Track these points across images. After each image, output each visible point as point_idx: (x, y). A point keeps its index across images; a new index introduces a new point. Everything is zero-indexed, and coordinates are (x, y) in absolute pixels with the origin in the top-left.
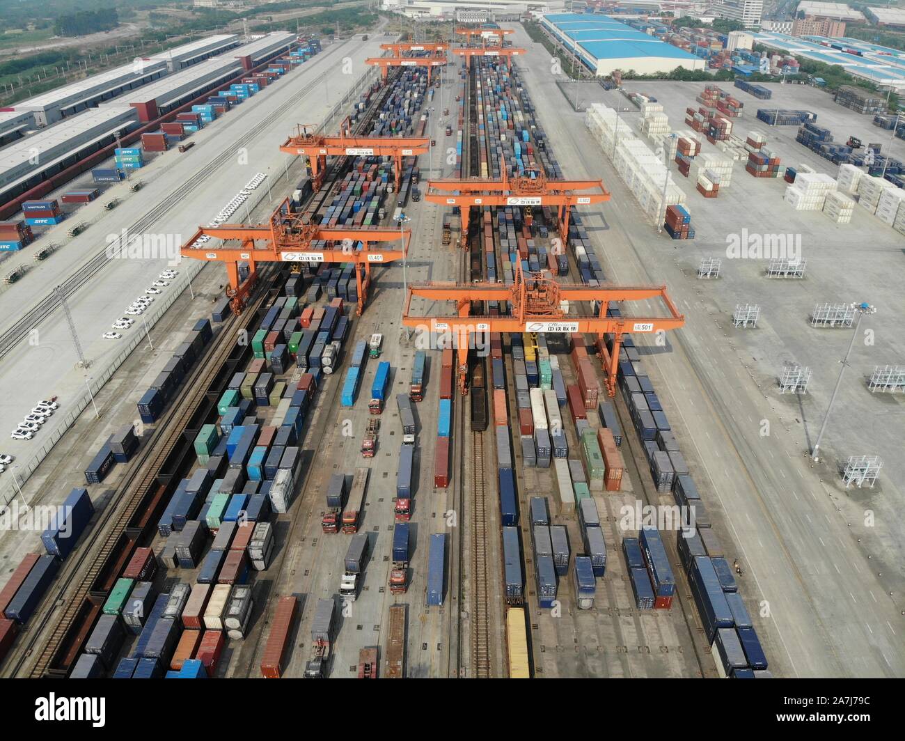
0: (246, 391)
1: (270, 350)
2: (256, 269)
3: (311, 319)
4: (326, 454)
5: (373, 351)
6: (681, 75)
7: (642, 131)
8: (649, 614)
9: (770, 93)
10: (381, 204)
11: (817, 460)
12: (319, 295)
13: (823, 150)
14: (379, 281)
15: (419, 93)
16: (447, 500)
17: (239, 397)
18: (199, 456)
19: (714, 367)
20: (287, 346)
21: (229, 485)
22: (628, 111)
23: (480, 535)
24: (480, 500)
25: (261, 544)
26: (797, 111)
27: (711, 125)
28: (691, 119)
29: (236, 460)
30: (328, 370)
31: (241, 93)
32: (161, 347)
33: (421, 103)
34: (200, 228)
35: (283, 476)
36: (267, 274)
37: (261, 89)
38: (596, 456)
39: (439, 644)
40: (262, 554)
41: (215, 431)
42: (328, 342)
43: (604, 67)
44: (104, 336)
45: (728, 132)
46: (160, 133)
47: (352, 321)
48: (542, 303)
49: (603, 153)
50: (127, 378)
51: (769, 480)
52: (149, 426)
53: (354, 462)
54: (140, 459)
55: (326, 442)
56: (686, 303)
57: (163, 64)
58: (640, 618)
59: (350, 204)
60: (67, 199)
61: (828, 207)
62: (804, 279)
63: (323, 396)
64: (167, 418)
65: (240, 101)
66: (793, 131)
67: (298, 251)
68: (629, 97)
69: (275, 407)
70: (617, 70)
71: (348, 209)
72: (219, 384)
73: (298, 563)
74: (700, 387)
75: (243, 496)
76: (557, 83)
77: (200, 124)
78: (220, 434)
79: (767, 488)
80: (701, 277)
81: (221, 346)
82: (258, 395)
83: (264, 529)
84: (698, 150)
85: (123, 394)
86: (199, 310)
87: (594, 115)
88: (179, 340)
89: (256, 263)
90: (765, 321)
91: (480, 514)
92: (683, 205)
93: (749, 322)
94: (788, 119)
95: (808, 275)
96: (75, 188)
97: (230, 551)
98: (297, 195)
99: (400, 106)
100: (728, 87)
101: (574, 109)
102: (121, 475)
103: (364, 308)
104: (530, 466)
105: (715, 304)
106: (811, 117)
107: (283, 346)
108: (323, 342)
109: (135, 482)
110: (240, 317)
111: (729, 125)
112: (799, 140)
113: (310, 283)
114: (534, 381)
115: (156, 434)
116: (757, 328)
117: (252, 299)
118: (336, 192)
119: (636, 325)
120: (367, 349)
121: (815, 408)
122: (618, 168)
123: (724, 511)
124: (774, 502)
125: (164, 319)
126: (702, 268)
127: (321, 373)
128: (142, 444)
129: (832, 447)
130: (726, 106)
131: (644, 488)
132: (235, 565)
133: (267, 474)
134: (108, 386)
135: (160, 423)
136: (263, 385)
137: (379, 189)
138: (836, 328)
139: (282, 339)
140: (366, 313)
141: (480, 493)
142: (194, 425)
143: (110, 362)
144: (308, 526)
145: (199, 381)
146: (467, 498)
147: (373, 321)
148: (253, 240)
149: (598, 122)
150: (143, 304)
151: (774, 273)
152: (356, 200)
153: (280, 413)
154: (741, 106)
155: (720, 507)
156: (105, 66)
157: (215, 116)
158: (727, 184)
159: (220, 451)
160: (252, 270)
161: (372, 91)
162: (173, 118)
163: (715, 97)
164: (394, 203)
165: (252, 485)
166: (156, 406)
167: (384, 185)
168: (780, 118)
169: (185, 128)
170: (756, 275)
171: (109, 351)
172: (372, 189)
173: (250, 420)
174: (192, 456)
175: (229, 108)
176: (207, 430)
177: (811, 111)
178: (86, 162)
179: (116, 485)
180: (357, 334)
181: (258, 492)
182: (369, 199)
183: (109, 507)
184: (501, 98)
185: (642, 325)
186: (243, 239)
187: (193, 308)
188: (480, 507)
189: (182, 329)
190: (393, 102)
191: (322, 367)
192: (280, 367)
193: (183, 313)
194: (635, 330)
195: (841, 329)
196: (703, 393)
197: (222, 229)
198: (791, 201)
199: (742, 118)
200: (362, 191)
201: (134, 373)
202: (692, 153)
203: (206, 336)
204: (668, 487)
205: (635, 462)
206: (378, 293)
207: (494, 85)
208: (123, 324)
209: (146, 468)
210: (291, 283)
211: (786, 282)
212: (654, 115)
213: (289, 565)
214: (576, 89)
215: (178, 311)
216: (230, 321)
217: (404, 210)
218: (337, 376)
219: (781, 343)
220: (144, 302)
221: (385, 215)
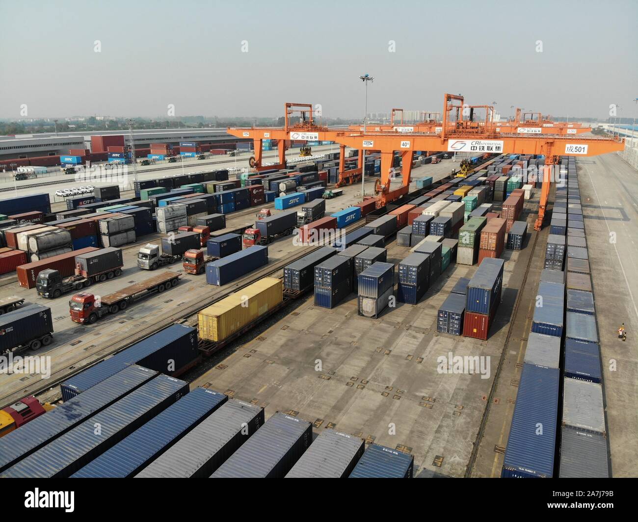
8: (451, 338)
39: (183, 303)
58: (435, 338)
194: (567, 152)
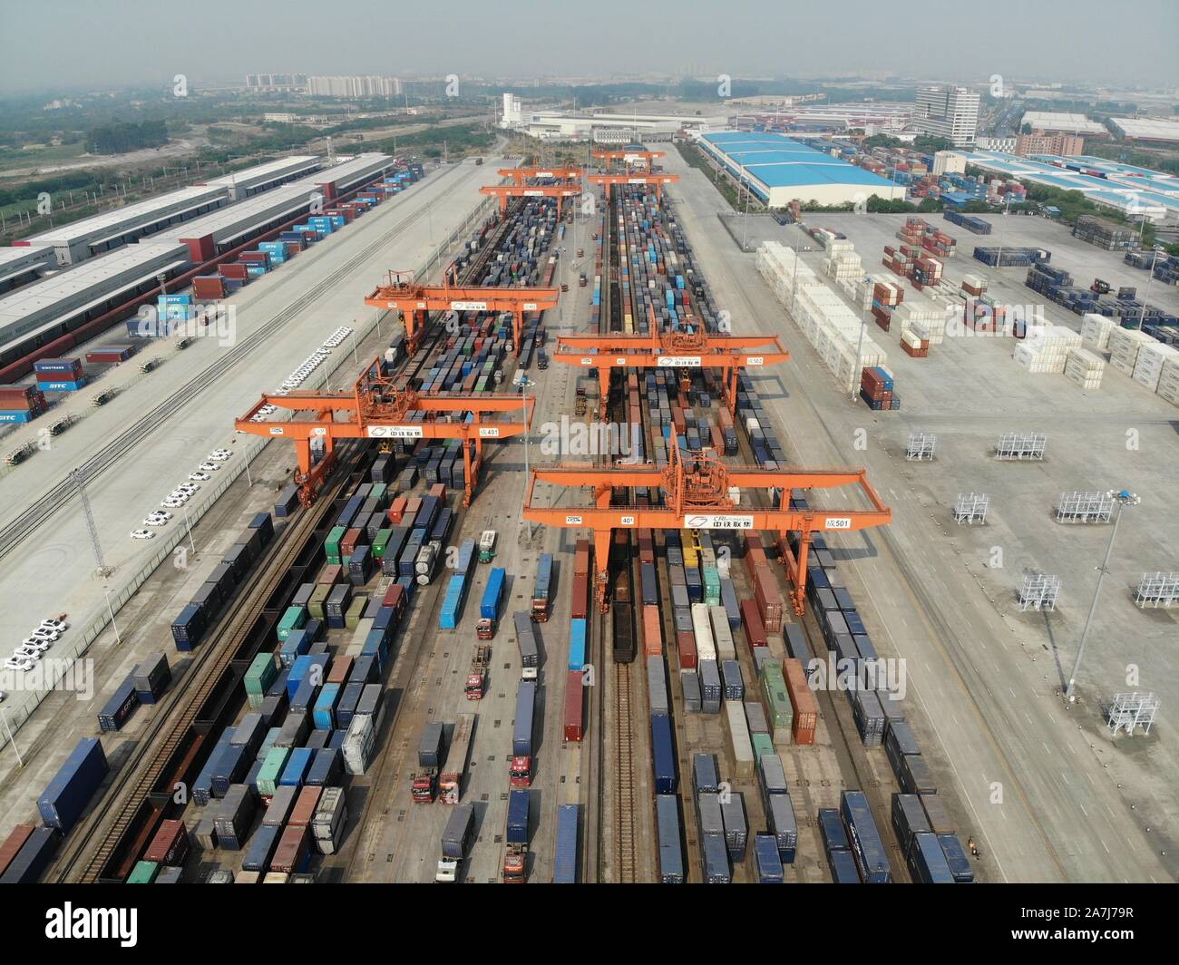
0: (315, 608)
1: (348, 554)
2: (334, 448)
3: (403, 512)
4: (418, 694)
5: (484, 554)
6: (876, 205)
7: (828, 275)
9: (989, 226)
10: (497, 366)
11: (1072, 699)
12: (414, 481)
13: (1061, 296)
14: (493, 462)
15: (547, 229)
16: (582, 758)
17: (306, 616)
18: (250, 696)
19: (932, 577)
20: (371, 548)
21: (287, 736)
22: (810, 251)
23: (626, 807)
24: (625, 758)
25: (329, 817)
26: (1025, 249)
27: (915, 268)
28: (890, 259)
29: (299, 701)
30: (423, 580)
31: (322, 228)
32: (206, 550)
33: (549, 242)
34: (264, 396)
35: (360, 723)
36: (349, 454)
37: (346, 222)
38: (781, 696)
40: (330, 831)
41: (272, 662)
42: (425, 542)
43: (779, 197)
44: (132, 535)
45: (937, 275)
46: (217, 276)
47: (457, 514)
48: (705, 491)
49: (779, 302)
50: (159, 591)
51: (1011, 728)
52: (184, 655)
53: (455, 706)
54: (172, 698)
55: (418, 679)
56: (892, 492)
57: (224, 191)
59: (458, 365)
60: (93, 358)
61: (1071, 369)
62: (1045, 461)
63: (416, 615)
64: (210, 644)
65: (320, 238)
66: (1021, 274)
67: (390, 424)
68: (811, 234)
69: (353, 630)
70: (794, 200)
71: (455, 372)
72: (280, 599)
73: (378, 845)
74: (915, 602)
75: (307, 751)
76: (720, 217)
77: (269, 266)
78: (278, 666)
79: (1010, 739)
80: (910, 458)
81: (285, 548)
82: (331, 614)
83: (334, 796)
84: (900, 298)
85: (152, 612)
86: (257, 501)
87: (767, 256)
88: (230, 540)
89: (335, 441)
90: (995, 515)
91: (625, 776)
92: (883, 367)
93: (976, 517)
94: (1013, 259)
95: (1049, 456)
96: (105, 344)
97: (287, 827)
98: (390, 355)
99: (523, 246)
100: (936, 220)
101: (741, 247)
102: (146, 721)
103: (473, 497)
104: (694, 711)
105: (930, 493)
106: (1043, 255)
107: (364, 548)
108: (418, 542)
109: (163, 731)
110: (310, 510)
111: (939, 267)
112: (1029, 284)
113: (403, 465)
114: (697, 594)
115: (194, 665)
116: (987, 524)
117: (327, 487)
118: (441, 350)
119: (828, 520)
120: (476, 551)
121: (1067, 630)
122: (798, 320)
123: (954, 770)
124: (1020, 758)
125: (211, 514)
126: (912, 447)
127: (415, 584)
128: (176, 679)
129: (1093, 682)
130: (934, 243)
131: (845, 740)
132: (293, 846)
133: (340, 722)
134: (135, 601)
135: (201, 650)
136: (337, 600)
137: (496, 347)
138: (1089, 524)
139: (364, 538)
140: (475, 504)
141: (625, 750)
142: (245, 654)
143: (137, 570)
144: (394, 793)
145: (254, 595)
146: (608, 756)
147: (484, 514)
148: (331, 411)
149: (773, 265)
150: (184, 493)
151: (1005, 453)
152: (465, 360)
153: (359, 638)
154: (954, 243)
155: (947, 765)
156: (149, 192)
157: (288, 255)
158: (939, 340)
159: (278, 689)
160: (329, 450)
161: (488, 227)
162: (234, 258)
163: (919, 233)
164: (514, 364)
165: (319, 735)
166: (196, 628)
167: (502, 341)
168: (1003, 257)
169: (249, 270)
170: (981, 455)
171: (138, 554)
172: (486, 347)
173: (319, 647)
174: (240, 695)
175: (305, 246)
176: (262, 661)
177: (1043, 248)
178: (120, 311)
179: (139, 735)
180: (463, 531)
181: (326, 745)
182: (483, 360)
183: (129, 764)
184: (649, 236)
185: (836, 520)
186: (319, 410)
187: (250, 497)
188: (625, 768)
189: (234, 526)
190: (514, 241)
191: (415, 575)
192: (360, 576)
193: (237, 506)
194: (827, 527)
195: (1096, 525)
196: (919, 610)
197: (292, 397)
198: (1023, 362)
199: (955, 258)
200: (473, 349)
201: (169, 584)
202: (893, 301)
203: (265, 535)
204: (878, 738)
205: (833, 705)
206: (492, 478)
207: (641, 220)
208: (158, 520)
209: (179, 711)
210: (379, 466)
211: (1020, 465)
212: (843, 254)
213: (367, 847)
214: (743, 224)
215: (230, 502)
216: (298, 515)
217: (527, 372)
218: (435, 588)
219: (1019, 544)
220: (186, 491)
221: (503, 378)
